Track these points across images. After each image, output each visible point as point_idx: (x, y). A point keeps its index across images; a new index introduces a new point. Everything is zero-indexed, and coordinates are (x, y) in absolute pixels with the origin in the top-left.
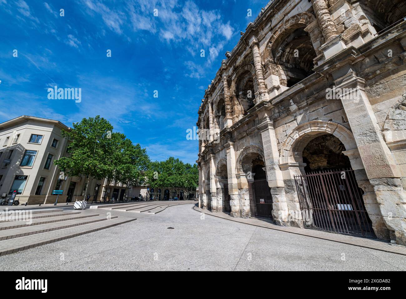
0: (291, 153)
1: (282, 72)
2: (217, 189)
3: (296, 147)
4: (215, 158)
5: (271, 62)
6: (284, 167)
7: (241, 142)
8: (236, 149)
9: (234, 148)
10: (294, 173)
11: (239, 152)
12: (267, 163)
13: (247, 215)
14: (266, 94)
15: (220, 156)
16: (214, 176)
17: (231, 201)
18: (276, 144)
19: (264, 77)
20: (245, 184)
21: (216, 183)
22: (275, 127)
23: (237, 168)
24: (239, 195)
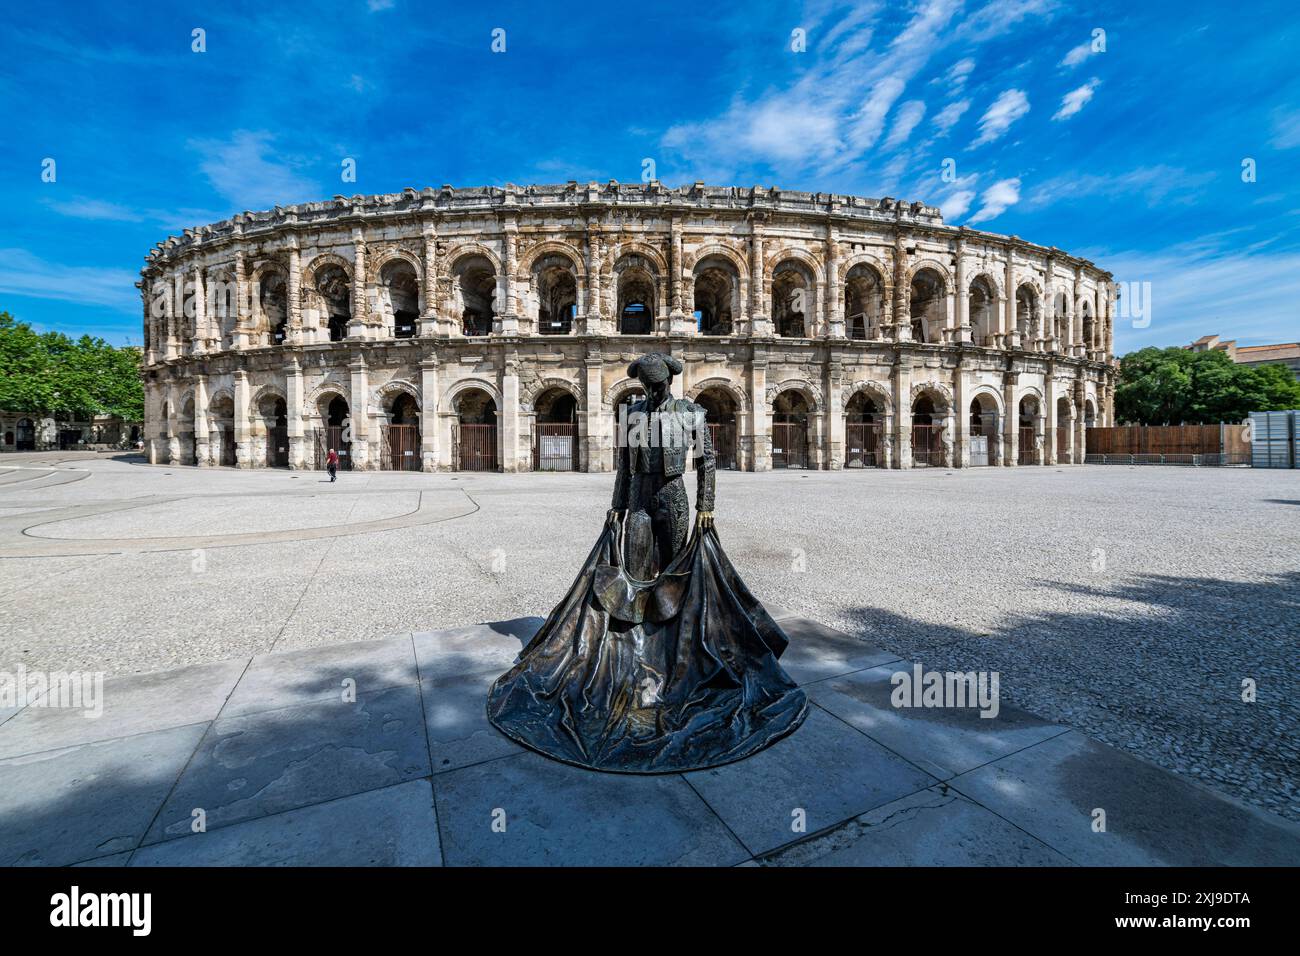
0: (315, 405)
1: (324, 307)
2: (211, 433)
3: (321, 400)
4: (207, 382)
5: (312, 291)
6: (305, 418)
7: (260, 376)
8: (253, 383)
9: (249, 380)
10: (316, 424)
11: (257, 388)
12: (289, 412)
13: (261, 466)
14: (300, 332)
15: (221, 382)
16: (206, 411)
17: (237, 451)
18: (302, 393)
19: (300, 305)
20: (261, 430)
21: (209, 422)
22: (304, 373)
23: (250, 408)
24: (252, 442)
